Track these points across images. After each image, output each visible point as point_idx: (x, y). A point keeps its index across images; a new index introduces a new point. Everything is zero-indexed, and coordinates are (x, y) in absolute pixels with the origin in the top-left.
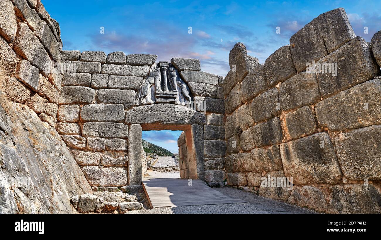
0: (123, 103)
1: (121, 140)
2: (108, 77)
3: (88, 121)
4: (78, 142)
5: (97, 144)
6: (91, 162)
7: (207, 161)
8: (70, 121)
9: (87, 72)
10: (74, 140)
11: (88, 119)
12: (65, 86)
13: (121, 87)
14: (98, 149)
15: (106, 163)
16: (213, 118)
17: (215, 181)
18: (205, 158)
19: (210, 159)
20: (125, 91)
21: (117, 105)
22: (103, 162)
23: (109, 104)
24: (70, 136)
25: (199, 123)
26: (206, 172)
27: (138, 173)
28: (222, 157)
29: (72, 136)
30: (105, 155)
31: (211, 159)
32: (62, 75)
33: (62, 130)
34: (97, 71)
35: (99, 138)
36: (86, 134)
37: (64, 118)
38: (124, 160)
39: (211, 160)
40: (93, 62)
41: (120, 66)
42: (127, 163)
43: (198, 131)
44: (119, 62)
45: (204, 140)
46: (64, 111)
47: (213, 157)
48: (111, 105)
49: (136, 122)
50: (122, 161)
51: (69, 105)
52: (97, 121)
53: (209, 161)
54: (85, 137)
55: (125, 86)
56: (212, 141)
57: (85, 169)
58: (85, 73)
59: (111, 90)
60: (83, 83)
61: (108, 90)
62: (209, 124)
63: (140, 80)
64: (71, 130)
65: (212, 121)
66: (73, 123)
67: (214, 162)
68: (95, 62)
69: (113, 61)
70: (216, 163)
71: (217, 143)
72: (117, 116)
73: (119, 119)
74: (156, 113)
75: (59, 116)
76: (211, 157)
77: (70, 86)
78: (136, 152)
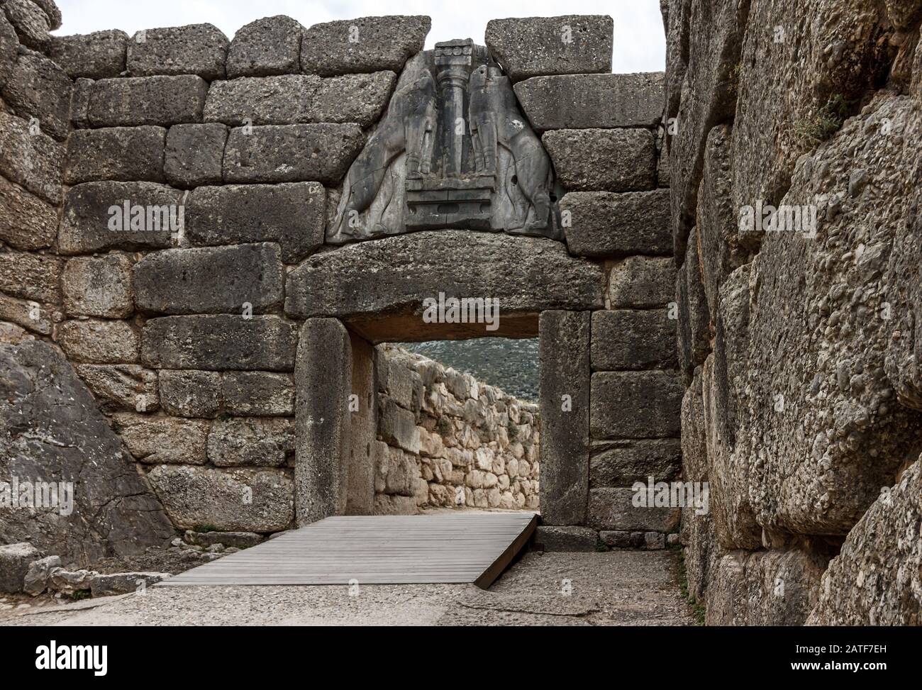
0: (276, 240)
1: (270, 376)
2: (222, 133)
3: (160, 314)
4: (132, 388)
5: (192, 392)
6: (176, 453)
7: (604, 455)
8: (101, 313)
9: (148, 122)
10: (119, 381)
11: (157, 304)
12: (77, 183)
13: (269, 173)
14: (195, 411)
15: (222, 455)
16: (634, 277)
17: (629, 525)
18: (594, 443)
19: (613, 447)
20: (282, 189)
21: (254, 248)
22: (213, 454)
23: (226, 244)
24: (105, 366)
25: (569, 304)
26: (596, 494)
27: (327, 490)
28: (665, 438)
29: (110, 367)
30: (220, 430)
31: (618, 446)
32: (64, 139)
33: (76, 349)
34: (185, 113)
35: (196, 372)
36: (152, 360)
37: (83, 307)
38: (280, 447)
39: (618, 450)
40: (173, 73)
41: (274, 82)
42: (291, 454)
43: (565, 338)
44: (271, 64)
45: (592, 371)
46: (79, 278)
47: (625, 438)
48: (236, 247)
49: (321, 311)
50: (275, 449)
51: (95, 257)
52: (190, 312)
53: (610, 452)
54: (153, 370)
55: (284, 169)
56: (624, 374)
57: (155, 476)
58: (141, 124)
59: (234, 188)
60: (134, 167)
61: (221, 188)
62: (617, 307)
63: (345, 137)
64: (107, 347)
65: (626, 290)
66: (114, 319)
67: (630, 454)
68: (181, 72)
69: (246, 65)
70: (637, 463)
71: (644, 383)
72: (254, 289)
73: (263, 299)
74: (400, 270)
75: (67, 297)
76: (621, 438)
77: (91, 183)
78: (322, 419)
